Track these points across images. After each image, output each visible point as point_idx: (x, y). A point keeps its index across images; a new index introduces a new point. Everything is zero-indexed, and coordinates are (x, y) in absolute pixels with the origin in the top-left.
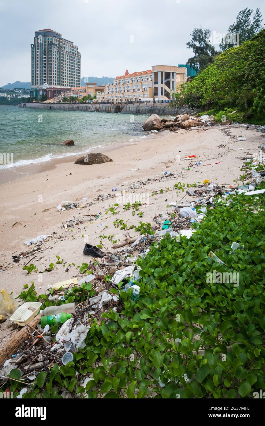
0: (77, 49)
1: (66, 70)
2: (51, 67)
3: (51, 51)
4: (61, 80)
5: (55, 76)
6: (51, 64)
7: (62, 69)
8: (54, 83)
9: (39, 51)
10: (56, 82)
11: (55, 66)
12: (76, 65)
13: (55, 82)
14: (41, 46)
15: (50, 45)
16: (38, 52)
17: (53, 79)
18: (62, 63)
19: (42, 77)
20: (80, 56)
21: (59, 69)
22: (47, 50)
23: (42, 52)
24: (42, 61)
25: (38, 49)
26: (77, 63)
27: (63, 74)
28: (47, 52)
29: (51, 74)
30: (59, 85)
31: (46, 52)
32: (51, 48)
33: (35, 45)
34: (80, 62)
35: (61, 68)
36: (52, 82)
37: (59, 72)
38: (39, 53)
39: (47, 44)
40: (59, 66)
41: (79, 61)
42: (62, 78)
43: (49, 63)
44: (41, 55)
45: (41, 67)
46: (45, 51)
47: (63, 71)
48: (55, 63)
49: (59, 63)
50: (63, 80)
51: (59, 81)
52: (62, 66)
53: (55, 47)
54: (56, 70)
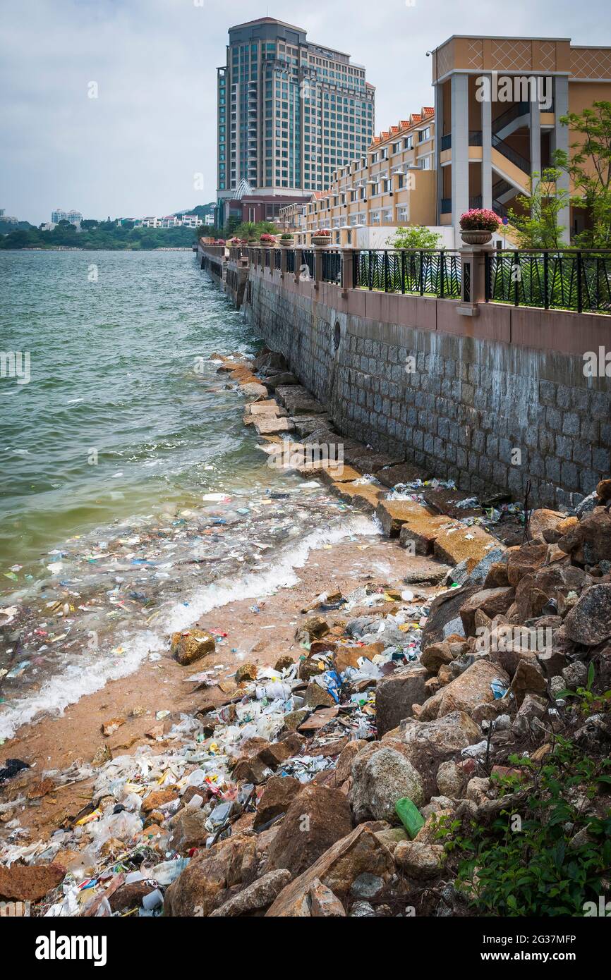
0: (363, 74)
1: (320, 141)
2: (269, 134)
3: (269, 84)
4: (304, 171)
5: (281, 159)
6: (269, 123)
7: (307, 138)
8: (278, 182)
9: (238, 86)
10: (288, 179)
11: (281, 129)
12: (355, 125)
13: (281, 178)
14: (242, 71)
15: (269, 65)
16: (234, 88)
17: (275, 168)
18: (307, 120)
19: (246, 163)
20: (369, 97)
21: (299, 137)
22: (258, 81)
23: (246, 90)
24: (246, 114)
25: (235, 80)
26: (361, 118)
27: (311, 153)
28: (258, 86)
29: (269, 153)
30: (299, 186)
31: (256, 89)
32: (269, 75)
33: (227, 69)
34: (370, 115)
35: (304, 133)
36: (275, 178)
37: (299, 147)
38: (237, 93)
39: (259, 62)
40: (299, 128)
41: (367, 111)
42: (307, 167)
43: (265, 119)
44: (243, 96)
45: (243, 135)
46: (254, 86)
47: (311, 144)
48: (281, 119)
49: (299, 118)
50: (311, 172)
51: (299, 175)
52: (307, 129)
53: (284, 70)
54: (288, 140)
